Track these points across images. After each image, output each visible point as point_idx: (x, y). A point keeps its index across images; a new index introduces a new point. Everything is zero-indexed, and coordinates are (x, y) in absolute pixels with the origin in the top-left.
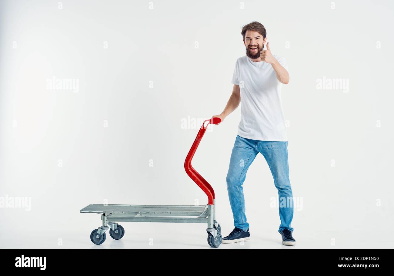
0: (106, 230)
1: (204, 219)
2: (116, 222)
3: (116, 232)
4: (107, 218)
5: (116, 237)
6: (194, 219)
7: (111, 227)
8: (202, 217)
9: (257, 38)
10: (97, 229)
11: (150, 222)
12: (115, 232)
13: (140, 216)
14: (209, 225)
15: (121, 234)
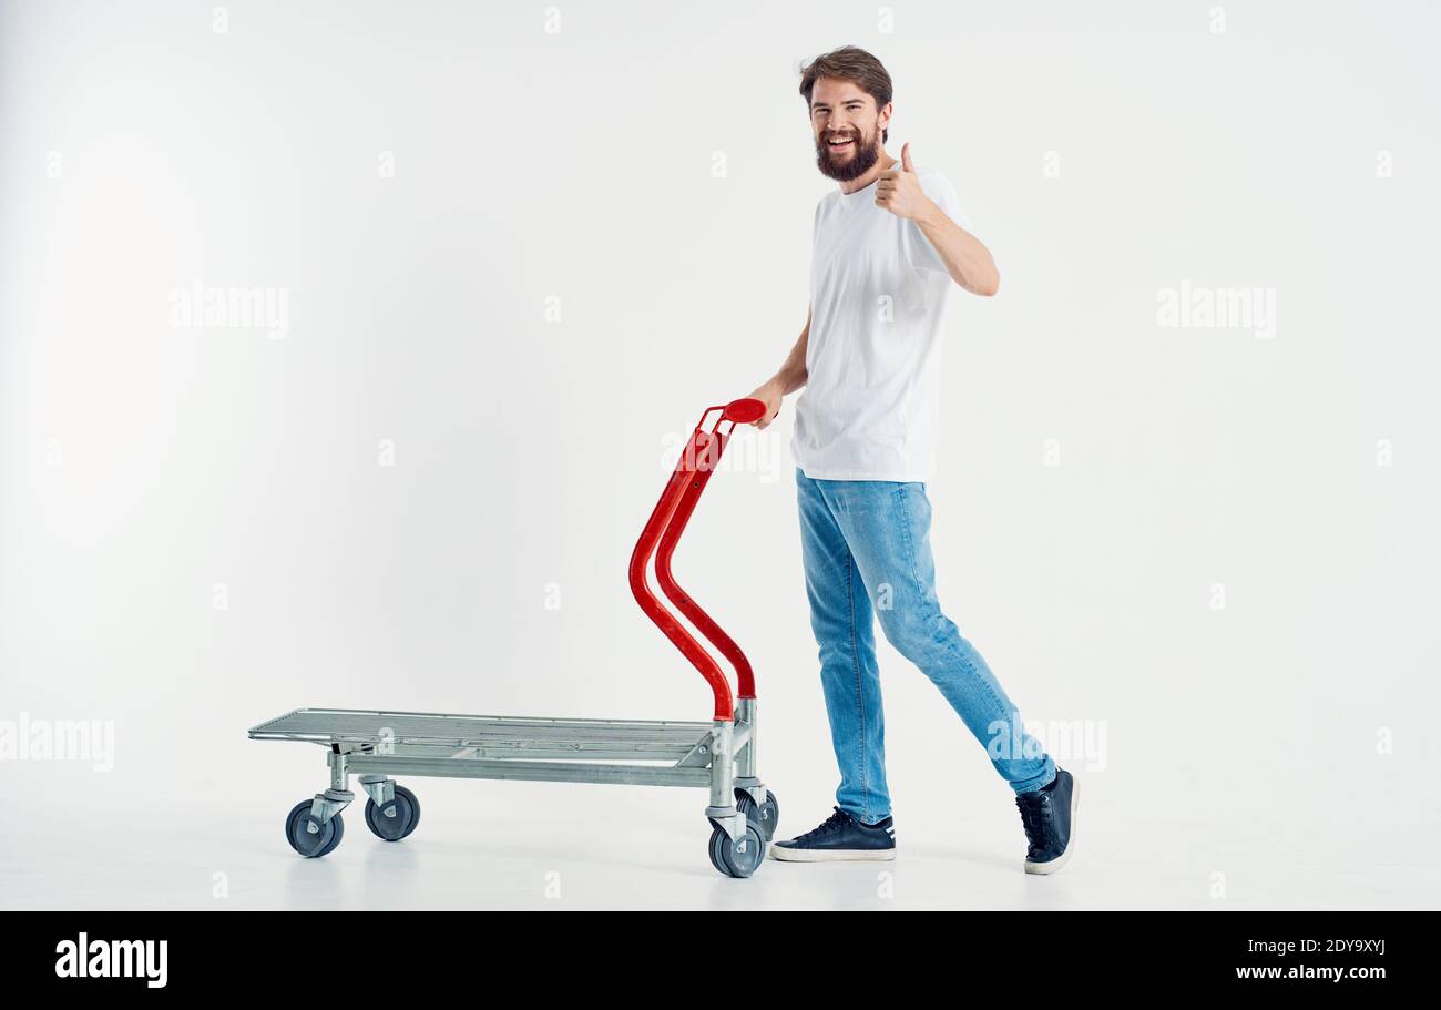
0: (342, 805)
1: (698, 771)
2: (390, 777)
3: (391, 812)
4: (348, 762)
5: (390, 832)
6: (660, 771)
7: (371, 793)
8: (690, 763)
9: (851, 106)
10: (312, 800)
11: (503, 778)
12: (385, 812)
13: (475, 758)
14: (716, 794)
15: (406, 821)
